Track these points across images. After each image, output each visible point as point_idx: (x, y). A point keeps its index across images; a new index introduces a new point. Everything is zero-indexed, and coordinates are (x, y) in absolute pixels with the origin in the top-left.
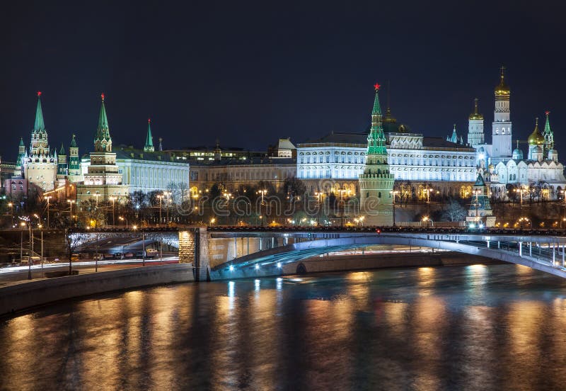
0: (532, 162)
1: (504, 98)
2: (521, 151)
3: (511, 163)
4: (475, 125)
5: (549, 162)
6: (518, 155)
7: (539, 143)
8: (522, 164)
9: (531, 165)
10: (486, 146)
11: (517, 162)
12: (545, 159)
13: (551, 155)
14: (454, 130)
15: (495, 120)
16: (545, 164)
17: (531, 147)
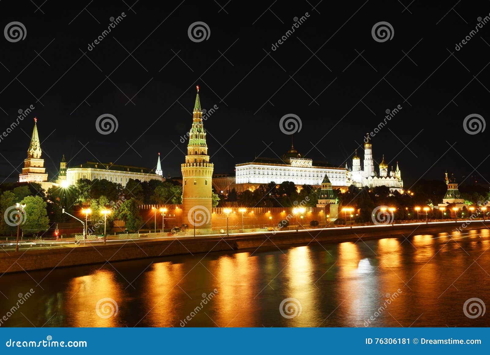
0: (382, 177)
1: (369, 148)
2: (376, 172)
3: (370, 178)
4: (356, 162)
5: (390, 177)
6: (374, 174)
7: (385, 167)
8: (375, 178)
9: (380, 178)
10: (361, 172)
11: (373, 177)
12: (388, 176)
13: (391, 173)
14: (346, 165)
15: (365, 158)
16: (388, 178)
17: (381, 169)
